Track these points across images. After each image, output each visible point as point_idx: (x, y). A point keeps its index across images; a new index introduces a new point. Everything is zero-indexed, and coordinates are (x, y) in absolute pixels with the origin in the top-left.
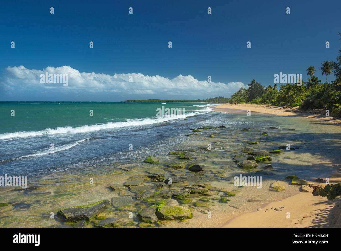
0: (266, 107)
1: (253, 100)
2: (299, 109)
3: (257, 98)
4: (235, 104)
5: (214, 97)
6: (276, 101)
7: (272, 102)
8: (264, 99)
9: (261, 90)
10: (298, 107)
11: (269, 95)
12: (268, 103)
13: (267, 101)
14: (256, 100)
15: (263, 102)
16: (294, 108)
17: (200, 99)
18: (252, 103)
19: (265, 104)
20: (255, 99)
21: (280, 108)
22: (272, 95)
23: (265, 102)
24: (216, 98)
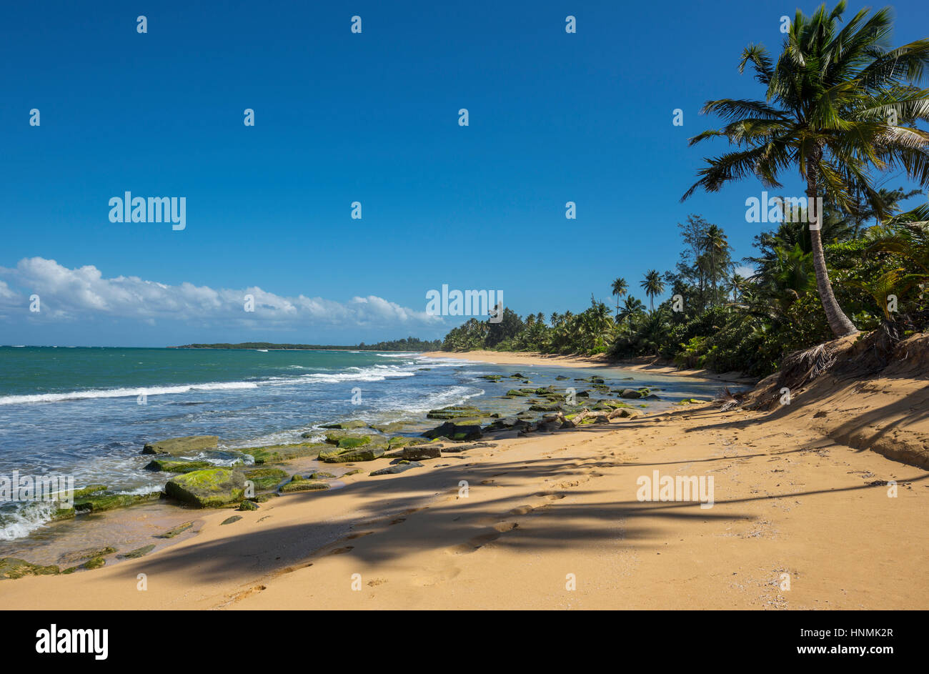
0: (533, 356)
1: (500, 344)
2: (606, 358)
3: (506, 340)
4: (458, 351)
5: (399, 340)
6: (551, 345)
7: (541, 347)
8: (525, 341)
9: (515, 324)
10: (602, 354)
11: (534, 333)
12: (533, 349)
13: (530, 345)
14: (506, 343)
15: (522, 347)
16: (594, 357)
17: (366, 344)
18: (499, 350)
19: (526, 351)
20: (504, 342)
21: (564, 357)
22: (540, 334)
23: (526, 346)
24: (403, 341)
